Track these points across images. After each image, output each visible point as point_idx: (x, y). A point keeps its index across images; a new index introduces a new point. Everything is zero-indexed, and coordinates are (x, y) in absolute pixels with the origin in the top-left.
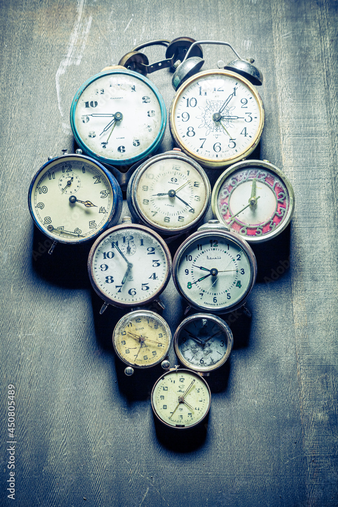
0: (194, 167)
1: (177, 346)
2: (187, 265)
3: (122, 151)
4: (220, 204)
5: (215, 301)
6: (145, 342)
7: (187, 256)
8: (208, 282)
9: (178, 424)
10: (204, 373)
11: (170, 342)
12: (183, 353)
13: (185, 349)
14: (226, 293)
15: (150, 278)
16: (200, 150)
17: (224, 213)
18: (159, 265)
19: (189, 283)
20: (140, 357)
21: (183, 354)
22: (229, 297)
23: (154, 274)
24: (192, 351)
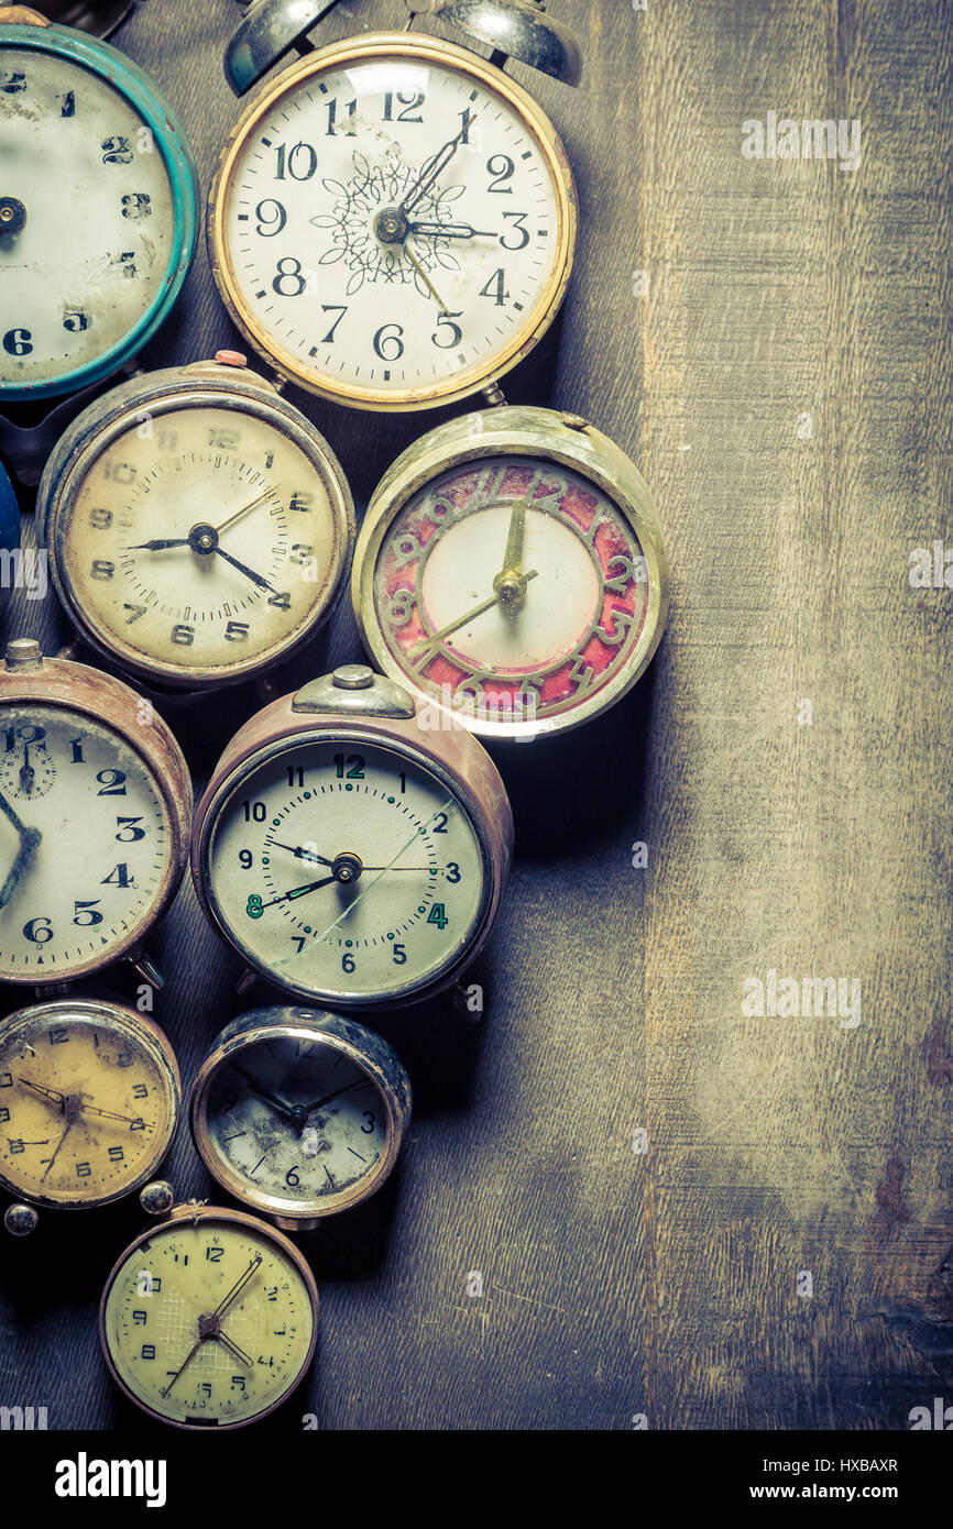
0: (294, 439)
1: (201, 1123)
2: (247, 834)
3: (19, 349)
4: (382, 592)
5: (349, 967)
6: (84, 1116)
7: (247, 805)
8: (326, 898)
9: (195, 1414)
10: (302, 1220)
11: (173, 1119)
12: (225, 1143)
13: (233, 1130)
14: (390, 945)
15: (107, 881)
16: (324, 349)
17: (399, 620)
18: (139, 834)
19: (252, 898)
20: (63, 1167)
21: (226, 1149)
22: (400, 958)
23: (122, 869)
24: (258, 1141)
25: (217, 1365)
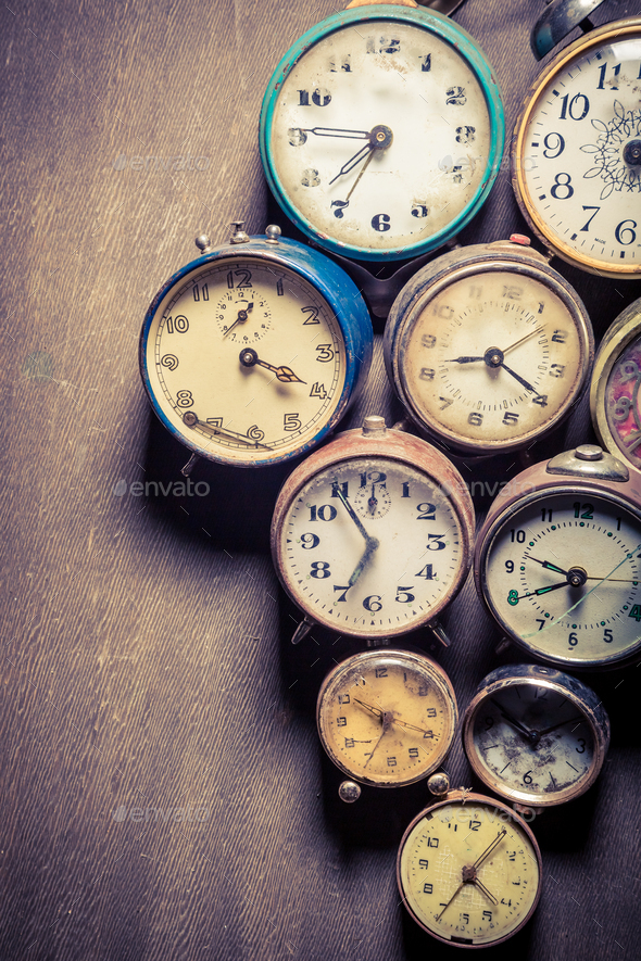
0: (559, 295)
1: (470, 737)
2: (512, 551)
3: (382, 227)
4: (611, 398)
5: (573, 641)
6: (394, 726)
7: (513, 532)
8: (560, 596)
9: (457, 935)
10: (535, 807)
11: (453, 733)
12: (484, 751)
13: (490, 743)
14: (602, 629)
15: (419, 575)
16: (582, 235)
17: (620, 417)
18: (442, 546)
19: (512, 592)
20: (379, 760)
21: (484, 755)
22: (608, 638)
23: (429, 567)
24: (506, 751)
25: (473, 901)
